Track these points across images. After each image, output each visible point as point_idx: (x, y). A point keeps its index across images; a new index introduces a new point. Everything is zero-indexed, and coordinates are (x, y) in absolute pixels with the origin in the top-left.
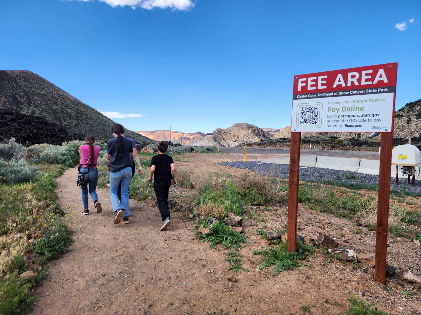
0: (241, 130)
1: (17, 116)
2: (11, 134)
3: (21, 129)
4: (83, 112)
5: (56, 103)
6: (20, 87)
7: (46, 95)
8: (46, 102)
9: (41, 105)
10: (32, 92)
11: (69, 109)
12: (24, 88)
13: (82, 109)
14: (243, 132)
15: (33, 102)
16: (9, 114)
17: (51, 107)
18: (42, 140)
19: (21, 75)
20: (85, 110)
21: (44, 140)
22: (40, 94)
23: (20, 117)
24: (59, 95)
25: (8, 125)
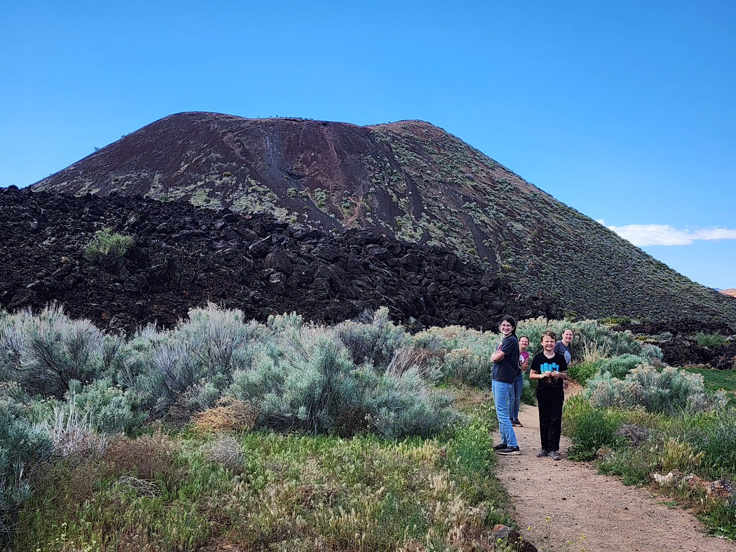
1: (391, 248)
2: (377, 297)
3: (400, 282)
4: (557, 230)
5: (483, 206)
6: (398, 166)
7: (460, 185)
8: (458, 206)
9: (445, 212)
10: (425, 178)
11: (517, 221)
12: (407, 169)
13: (553, 218)
15: (428, 206)
16: (375, 241)
17: (471, 219)
18: (447, 315)
19: (403, 135)
20: (562, 223)
21: (452, 314)
22: (444, 183)
23: (398, 250)
24: (493, 181)
25: (372, 271)
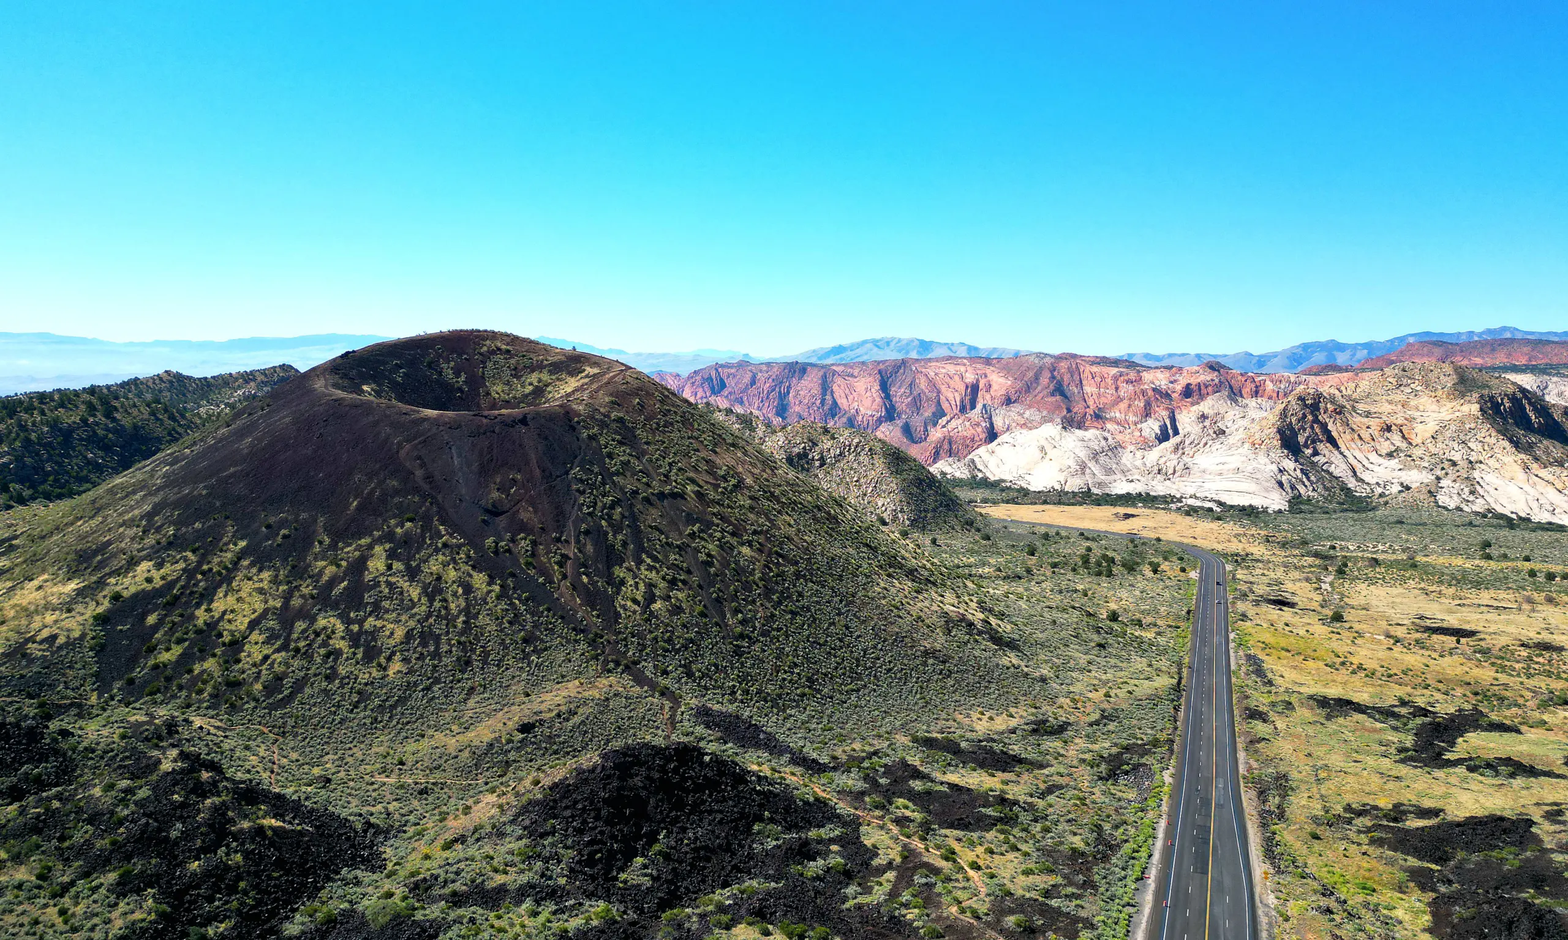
0: (1425, 401)
5: (708, 526)
6: (611, 476)
10: (642, 491)
12: (621, 480)
13: (781, 525)
14: (1434, 407)
22: (663, 496)
24: (715, 475)
